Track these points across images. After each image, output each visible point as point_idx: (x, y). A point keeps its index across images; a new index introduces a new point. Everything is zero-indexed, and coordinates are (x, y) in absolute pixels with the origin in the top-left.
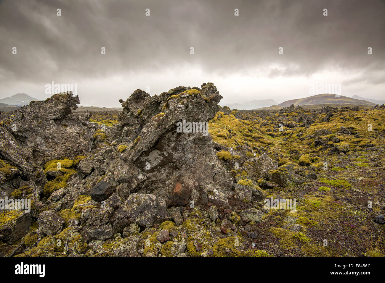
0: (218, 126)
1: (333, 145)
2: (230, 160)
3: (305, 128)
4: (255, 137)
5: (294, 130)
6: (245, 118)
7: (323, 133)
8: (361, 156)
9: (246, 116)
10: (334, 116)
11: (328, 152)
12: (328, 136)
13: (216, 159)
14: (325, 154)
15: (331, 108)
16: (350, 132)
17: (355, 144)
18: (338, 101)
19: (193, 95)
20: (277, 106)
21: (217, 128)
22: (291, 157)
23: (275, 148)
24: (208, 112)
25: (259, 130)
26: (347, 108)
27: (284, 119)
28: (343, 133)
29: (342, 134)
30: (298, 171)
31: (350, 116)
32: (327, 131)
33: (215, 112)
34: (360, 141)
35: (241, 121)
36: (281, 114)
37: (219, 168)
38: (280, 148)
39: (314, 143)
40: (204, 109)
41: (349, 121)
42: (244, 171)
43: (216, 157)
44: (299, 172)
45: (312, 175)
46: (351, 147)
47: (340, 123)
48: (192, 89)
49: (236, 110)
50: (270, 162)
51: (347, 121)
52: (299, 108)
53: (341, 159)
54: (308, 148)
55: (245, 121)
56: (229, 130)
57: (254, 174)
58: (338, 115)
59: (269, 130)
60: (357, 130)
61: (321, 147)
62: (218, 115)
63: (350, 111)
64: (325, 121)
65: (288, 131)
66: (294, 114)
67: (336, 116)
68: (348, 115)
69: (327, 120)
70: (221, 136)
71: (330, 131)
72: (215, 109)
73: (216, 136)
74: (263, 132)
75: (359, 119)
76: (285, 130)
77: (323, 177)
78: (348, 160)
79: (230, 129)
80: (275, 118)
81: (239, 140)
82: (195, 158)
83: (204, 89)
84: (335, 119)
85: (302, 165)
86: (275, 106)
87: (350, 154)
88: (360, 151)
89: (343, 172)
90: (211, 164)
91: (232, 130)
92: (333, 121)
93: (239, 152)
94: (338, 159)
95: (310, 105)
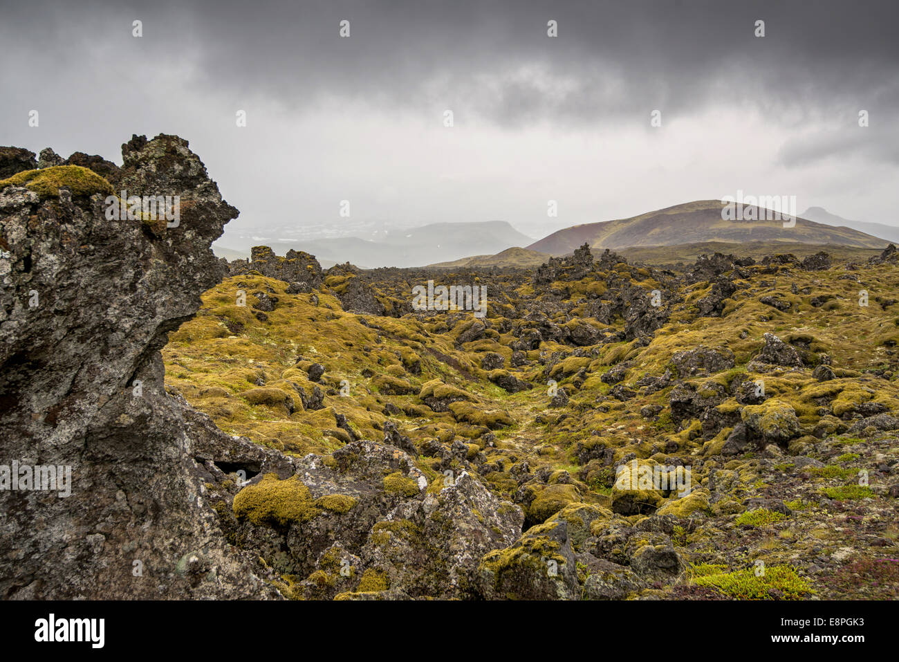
0: (259, 349)
1: (740, 414)
2: (305, 522)
3: (634, 347)
4: (432, 395)
5: (594, 354)
6: (389, 307)
7: (701, 365)
8: (843, 453)
9: (394, 299)
10: (740, 292)
11: (723, 443)
12: (718, 377)
13: (209, 532)
14: (710, 452)
15: (730, 258)
16: (800, 355)
17: (819, 404)
18: (754, 230)
19: (64, 194)
20: (525, 250)
21: (251, 361)
22: (582, 476)
23: (517, 440)
24: (157, 286)
25: (449, 361)
26: (784, 259)
27: (552, 306)
28: (773, 362)
29: (771, 365)
30: (606, 542)
31: (796, 293)
32: (715, 357)
33: (196, 287)
34: (834, 394)
35: (372, 322)
36: (540, 288)
37: (230, 579)
38: (536, 442)
39: (667, 410)
40: (138, 274)
41: (795, 312)
42: (373, 573)
43: (209, 520)
44: (611, 546)
45: (662, 556)
46: (804, 417)
47: (761, 319)
48: (67, 163)
49: (347, 269)
50: (490, 514)
51: (785, 314)
52: (609, 258)
53: (771, 472)
54: (647, 432)
55: (390, 322)
56: (309, 370)
57: (417, 581)
58: (753, 287)
59: (492, 362)
60: (823, 346)
61: (696, 423)
62: (255, 294)
63: (795, 270)
64: (708, 315)
65: (569, 363)
66: (592, 285)
67: (746, 294)
68: (789, 287)
69: (715, 309)
70: (268, 401)
71: (727, 355)
72: (197, 269)
73: (242, 403)
74: (467, 370)
75: (830, 302)
76: (558, 358)
77: (705, 559)
78: (794, 477)
79: (316, 361)
80: (514, 304)
81: (361, 415)
82: (90, 538)
83: (138, 167)
84: (742, 305)
85: (626, 510)
86: (518, 249)
87: (801, 448)
88: (838, 434)
89: (779, 529)
90: (182, 566)
91: (328, 369)
92: (738, 313)
93: (349, 479)
94: (760, 472)
95: (652, 249)
